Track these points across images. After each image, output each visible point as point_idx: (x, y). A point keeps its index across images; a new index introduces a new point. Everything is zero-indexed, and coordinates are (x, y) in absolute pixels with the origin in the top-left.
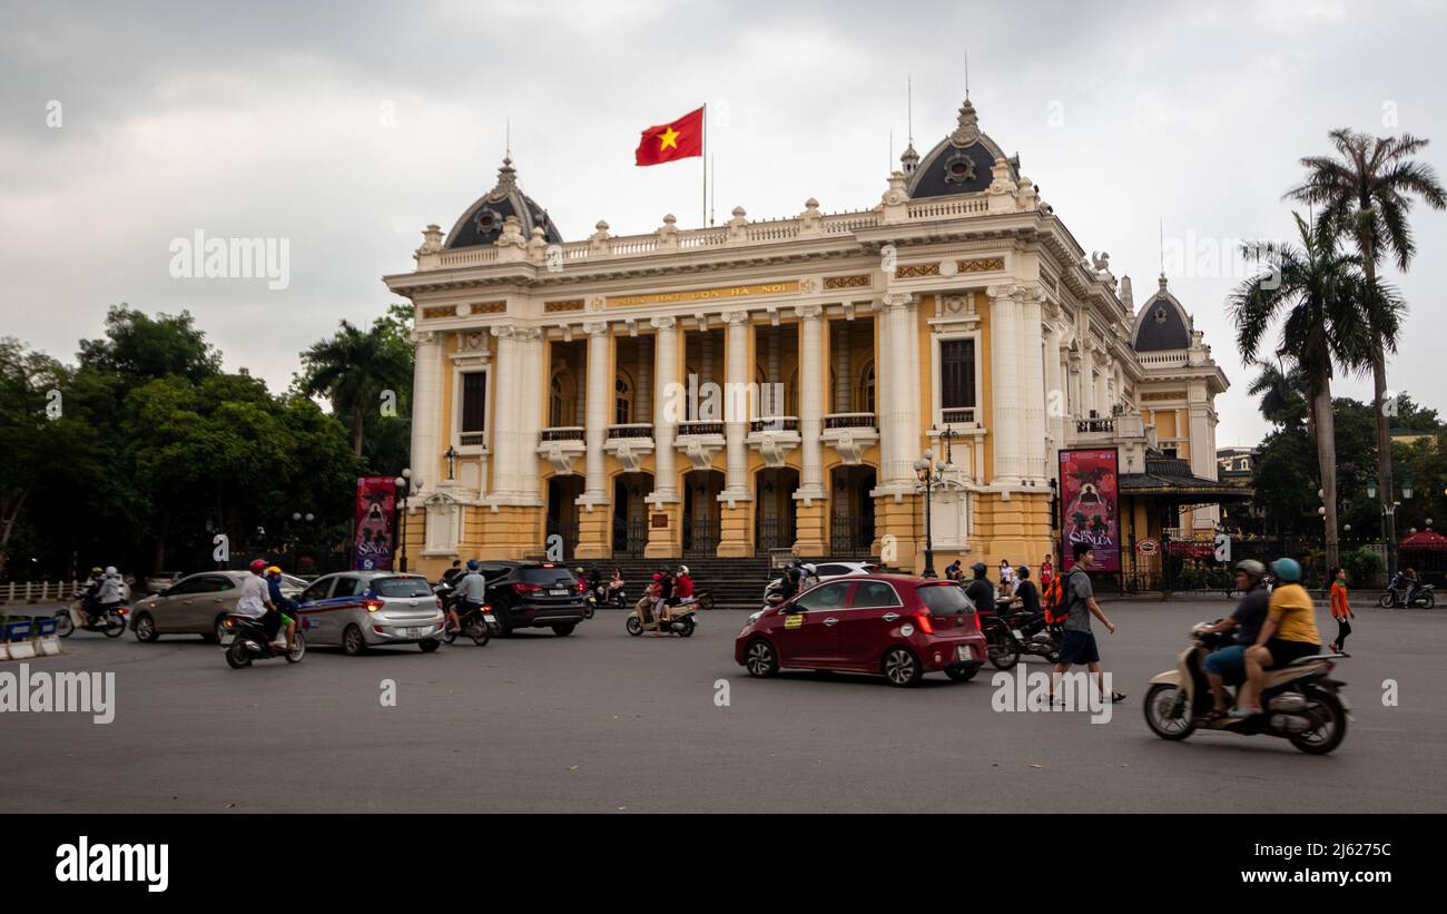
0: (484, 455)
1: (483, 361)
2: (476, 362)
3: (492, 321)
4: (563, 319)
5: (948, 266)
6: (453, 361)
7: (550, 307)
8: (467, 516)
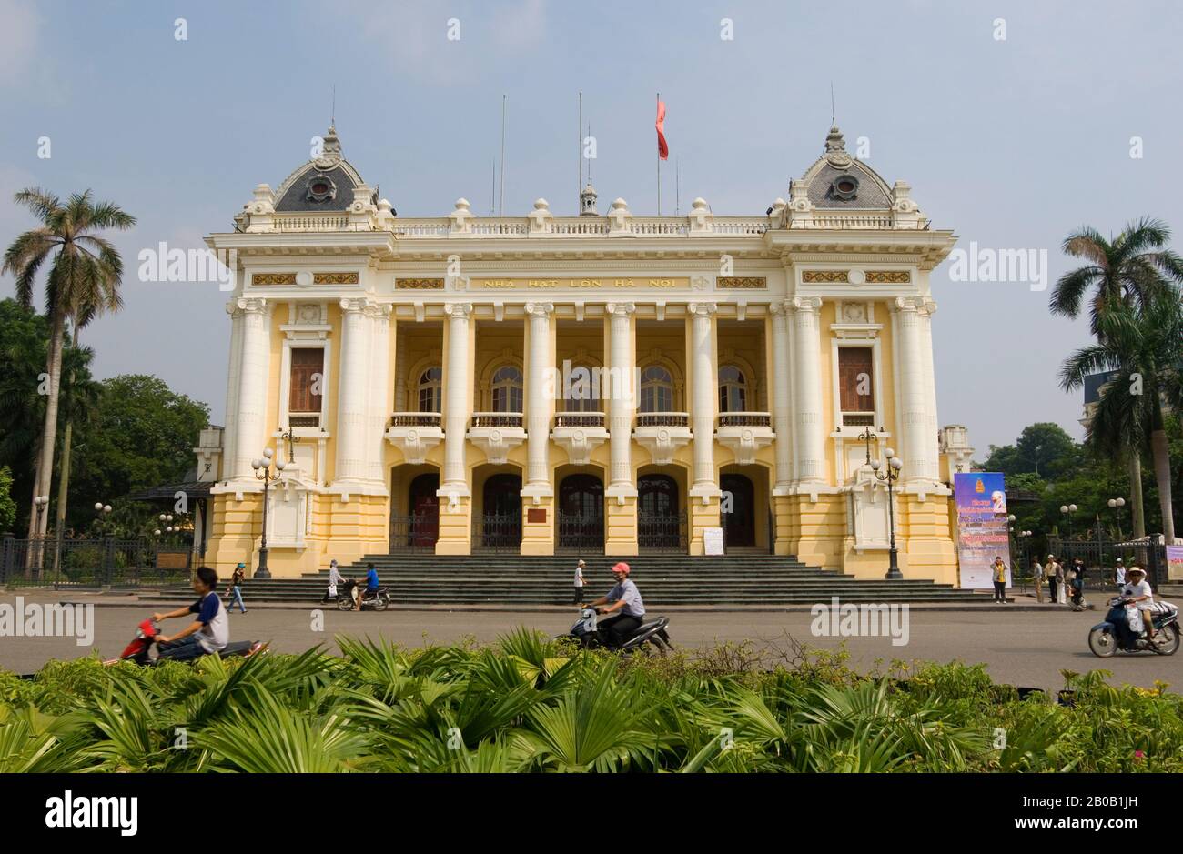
0: (322, 439)
1: (323, 335)
2: (314, 336)
3: (344, 294)
4: (419, 298)
5: (857, 275)
6: (284, 334)
7: (401, 283)
8: (314, 505)
